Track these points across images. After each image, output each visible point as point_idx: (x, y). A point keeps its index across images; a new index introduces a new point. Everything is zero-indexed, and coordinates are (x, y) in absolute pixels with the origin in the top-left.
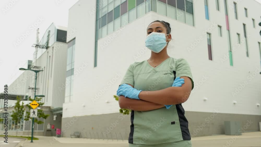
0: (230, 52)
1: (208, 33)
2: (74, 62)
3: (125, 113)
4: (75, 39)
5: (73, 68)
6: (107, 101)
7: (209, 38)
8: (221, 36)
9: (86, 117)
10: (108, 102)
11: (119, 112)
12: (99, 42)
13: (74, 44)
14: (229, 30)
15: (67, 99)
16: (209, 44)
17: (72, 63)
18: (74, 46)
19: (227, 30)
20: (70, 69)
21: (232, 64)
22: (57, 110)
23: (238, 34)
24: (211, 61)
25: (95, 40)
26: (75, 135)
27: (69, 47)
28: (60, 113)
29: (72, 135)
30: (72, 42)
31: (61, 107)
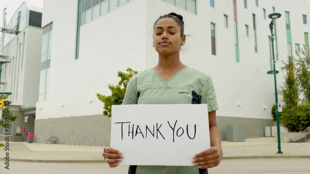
0: (236, 47)
1: (212, 23)
2: (50, 52)
4: (51, 23)
5: (48, 59)
6: (89, 100)
7: (213, 29)
8: (227, 27)
9: (65, 119)
10: (91, 102)
11: (102, 114)
12: (82, 28)
13: (51, 29)
14: (236, 21)
15: (41, 98)
16: (213, 36)
17: (48, 53)
18: (50, 32)
19: (234, 20)
20: (44, 60)
21: (238, 60)
22: (29, 110)
23: (247, 26)
24: (215, 56)
25: (77, 27)
26: (51, 141)
27: (44, 33)
28: (32, 114)
29: (47, 141)
30: (48, 26)
31: (34, 106)
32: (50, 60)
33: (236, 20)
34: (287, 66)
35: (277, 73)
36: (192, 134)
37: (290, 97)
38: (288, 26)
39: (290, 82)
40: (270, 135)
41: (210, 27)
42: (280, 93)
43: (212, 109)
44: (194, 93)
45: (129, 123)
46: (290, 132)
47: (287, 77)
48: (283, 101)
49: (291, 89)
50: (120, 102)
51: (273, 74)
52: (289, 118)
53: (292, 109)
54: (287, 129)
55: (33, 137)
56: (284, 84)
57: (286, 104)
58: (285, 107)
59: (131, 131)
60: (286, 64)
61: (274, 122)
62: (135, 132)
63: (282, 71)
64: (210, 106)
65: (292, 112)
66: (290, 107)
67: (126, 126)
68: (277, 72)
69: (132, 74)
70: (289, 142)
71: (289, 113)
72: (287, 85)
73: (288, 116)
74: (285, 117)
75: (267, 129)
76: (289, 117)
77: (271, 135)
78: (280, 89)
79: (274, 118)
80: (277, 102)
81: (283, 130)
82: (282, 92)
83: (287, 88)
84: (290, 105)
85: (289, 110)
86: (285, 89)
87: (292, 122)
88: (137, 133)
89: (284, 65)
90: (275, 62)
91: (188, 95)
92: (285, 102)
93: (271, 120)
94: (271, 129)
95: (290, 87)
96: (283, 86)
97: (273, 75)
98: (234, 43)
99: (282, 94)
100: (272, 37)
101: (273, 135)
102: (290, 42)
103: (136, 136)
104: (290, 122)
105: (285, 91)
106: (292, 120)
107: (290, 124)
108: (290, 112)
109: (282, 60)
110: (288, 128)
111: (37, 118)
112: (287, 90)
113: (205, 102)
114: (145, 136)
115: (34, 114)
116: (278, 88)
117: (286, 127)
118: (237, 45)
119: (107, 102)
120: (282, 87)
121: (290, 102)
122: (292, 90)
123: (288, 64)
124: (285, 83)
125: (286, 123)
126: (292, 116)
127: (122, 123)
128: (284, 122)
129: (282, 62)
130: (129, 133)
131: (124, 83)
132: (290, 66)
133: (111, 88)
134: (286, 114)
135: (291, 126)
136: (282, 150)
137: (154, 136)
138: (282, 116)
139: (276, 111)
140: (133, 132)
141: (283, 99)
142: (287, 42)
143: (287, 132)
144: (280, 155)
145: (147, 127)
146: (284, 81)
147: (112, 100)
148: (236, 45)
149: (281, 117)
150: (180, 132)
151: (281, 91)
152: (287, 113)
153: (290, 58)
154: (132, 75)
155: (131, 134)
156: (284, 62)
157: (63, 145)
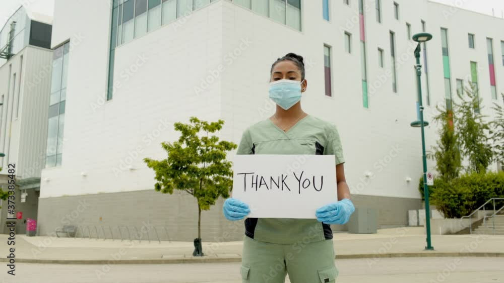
0: (364, 83)
1: (325, 45)
2: (65, 88)
3: (165, 192)
4: (68, 41)
5: (61, 100)
7: (327, 55)
8: (350, 52)
9: (90, 197)
10: (132, 170)
11: (153, 188)
12: (117, 51)
13: (67, 51)
14: (364, 43)
16: (328, 66)
17: (61, 90)
18: (66, 55)
19: (361, 41)
20: (56, 102)
21: (366, 104)
22: (29, 182)
23: (381, 51)
24: (330, 97)
25: (109, 48)
26: (66, 232)
27: (55, 58)
28: (34, 189)
29: (59, 232)
30: (62, 47)
31: (37, 176)
32: (64, 101)
33: (364, 41)
34: (444, 114)
35: (425, 126)
36: (318, 186)
37: (448, 164)
38: (445, 52)
39: (448, 140)
40: (416, 224)
41: (323, 51)
42: (433, 156)
43: (339, 162)
44: (317, 144)
46: (447, 219)
47: (443, 132)
48: (437, 170)
49: (449, 151)
50: (181, 169)
51: (419, 127)
52: (445, 197)
53: (450, 183)
54: (443, 214)
55: (35, 226)
56: (437, 143)
57: (442, 175)
58: (440, 179)
59: (255, 182)
60: (441, 111)
61: (421, 202)
62: (259, 183)
63: (433, 123)
64: (337, 158)
65: (450, 186)
66: (448, 179)
67: (249, 177)
68: (426, 124)
69: (199, 126)
70: (444, 234)
71: (445, 188)
72: (443, 144)
73: (444, 193)
74: (439, 195)
75: (413, 214)
76: (446, 194)
77: (418, 223)
78: (431, 151)
79: (422, 197)
80: (425, 170)
81: (436, 214)
82: (435, 156)
83: (442, 148)
84: (447, 175)
85: (445, 184)
86: (440, 150)
87: (449, 203)
88: (260, 184)
89: (439, 113)
90: (423, 108)
91: (311, 146)
92: (440, 171)
93: (416, 200)
94: (418, 214)
95: (447, 149)
96: (437, 145)
97: (419, 129)
98: (360, 77)
99: (435, 158)
100: (419, 71)
101: (420, 224)
102: (448, 77)
103: (260, 187)
104: (446, 202)
105: (439, 153)
106: (449, 199)
107: (447, 206)
108: (446, 187)
109: (435, 106)
110: (444, 213)
111: (43, 195)
112: (443, 152)
113: (332, 154)
114: (269, 187)
115: (37, 190)
116: (427, 149)
117: (441, 211)
118: (366, 81)
119: (160, 169)
120: (435, 148)
121: (447, 171)
122: (450, 153)
123: (445, 111)
124: (440, 142)
125: (440, 204)
126: (449, 193)
127: (245, 174)
128: (438, 203)
129: (436, 108)
131: (187, 140)
132: (448, 115)
133: (166, 147)
134: (440, 190)
135: (449, 208)
136: (432, 245)
137: (278, 187)
138: (434, 193)
139: (424, 184)
140: (257, 183)
141: (437, 167)
142: (443, 77)
143: (443, 218)
144: (429, 251)
145: (271, 178)
146: (439, 138)
147: (169, 166)
148: (363, 81)
149: (433, 195)
150: (307, 183)
151: (434, 153)
152: (442, 188)
153: (449, 102)
155: (254, 185)
156: (439, 107)
157: (87, 239)
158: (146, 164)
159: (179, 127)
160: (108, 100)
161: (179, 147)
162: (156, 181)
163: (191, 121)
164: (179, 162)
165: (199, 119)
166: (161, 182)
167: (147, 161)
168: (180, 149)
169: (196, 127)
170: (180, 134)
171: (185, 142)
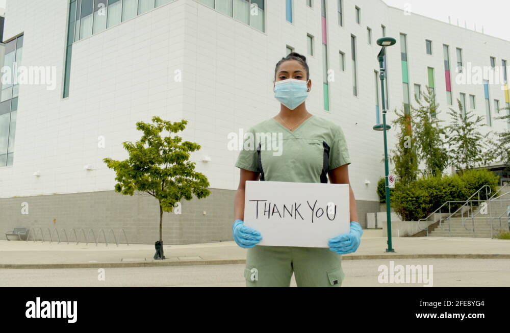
0: (326, 86)
1: (288, 47)
3: (126, 193)
4: (21, 35)
5: (14, 97)
6: (87, 167)
8: (312, 54)
10: (89, 170)
12: (75, 46)
13: (20, 45)
14: (326, 45)
17: (13, 86)
18: (19, 50)
19: (323, 43)
20: (7, 98)
21: (327, 107)
23: (342, 54)
25: (66, 44)
26: (17, 235)
27: (7, 52)
29: (9, 235)
30: (16, 41)
32: (17, 97)
34: (403, 118)
35: (387, 129)
36: (331, 215)
37: (406, 166)
38: (404, 57)
40: (374, 227)
41: (285, 53)
42: (391, 159)
43: (345, 162)
44: (324, 144)
45: (265, 202)
46: (404, 221)
47: (402, 135)
48: (396, 173)
50: (143, 169)
51: (381, 130)
52: (403, 200)
53: (408, 186)
54: (400, 216)
56: (397, 147)
57: (400, 178)
58: (398, 182)
59: (267, 209)
60: (400, 115)
61: (380, 205)
62: (271, 211)
63: (394, 126)
65: (408, 189)
66: (406, 182)
67: (261, 205)
68: (389, 127)
70: (402, 237)
71: (403, 191)
73: (402, 196)
74: (397, 198)
75: (371, 216)
76: (404, 197)
77: (376, 226)
78: (391, 155)
79: (380, 200)
80: (387, 173)
81: (395, 217)
82: (394, 159)
83: (400, 152)
84: (406, 179)
85: (404, 187)
86: (399, 154)
87: (408, 205)
88: (273, 212)
89: (398, 117)
90: (385, 112)
91: (318, 146)
92: (398, 174)
93: (376, 202)
94: (376, 216)
95: (405, 153)
96: (396, 149)
97: (382, 133)
98: (322, 79)
99: (393, 161)
100: (382, 74)
101: (379, 227)
102: (406, 82)
103: (272, 215)
104: (405, 205)
105: (398, 157)
106: (407, 202)
107: (405, 209)
108: (405, 190)
109: (394, 110)
110: (402, 215)
112: (401, 156)
114: (282, 215)
116: (388, 152)
117: (399, 214)
118: (327, 84)
119: (121, 170)
120: (394, 152)
121: (405, 174)
122: (408, 156)
123: (403, 115)
124: (398, 145)
125: (398, 207)
126: (408, 196)
127: (258, 201)
128: (397, 205)
129: (394, 113)
130: (265, 212)
131: (149, 140)
132: (406, 119)
133: (128, 147)
134: (399, 193)
135: (407, 211)
136: (393, 248)
137: (291, 215)
138: (393, 196)
139: (386, 187)
140: (269, 211)
141: (395, 170)
142: (402, 82)
143: (400, 220)
144: (390, 254)
145: (285, 206)
146: (397, 141)
147: (131, 166)
148: (324, 83)
149: (392, 198)
150: (320, 212)
151: (393, 157)
152: (401, 191)
153: (407, 107)
154: (162, 127)
155: (267, 213)
156: (397, 111)
157: (39, 242)
158: (106, 165)
159: (141, 126)
160: (64, 97)
161: (142, 147)
162: (117, 182)
163: (153, 120)
164: (141, 162)
165: (161, 118)
166: (122, 183)
167: (107, 161)
168: (143, 149)
169: (159, 127)
170: (142, 133)
171: (147, 142)
